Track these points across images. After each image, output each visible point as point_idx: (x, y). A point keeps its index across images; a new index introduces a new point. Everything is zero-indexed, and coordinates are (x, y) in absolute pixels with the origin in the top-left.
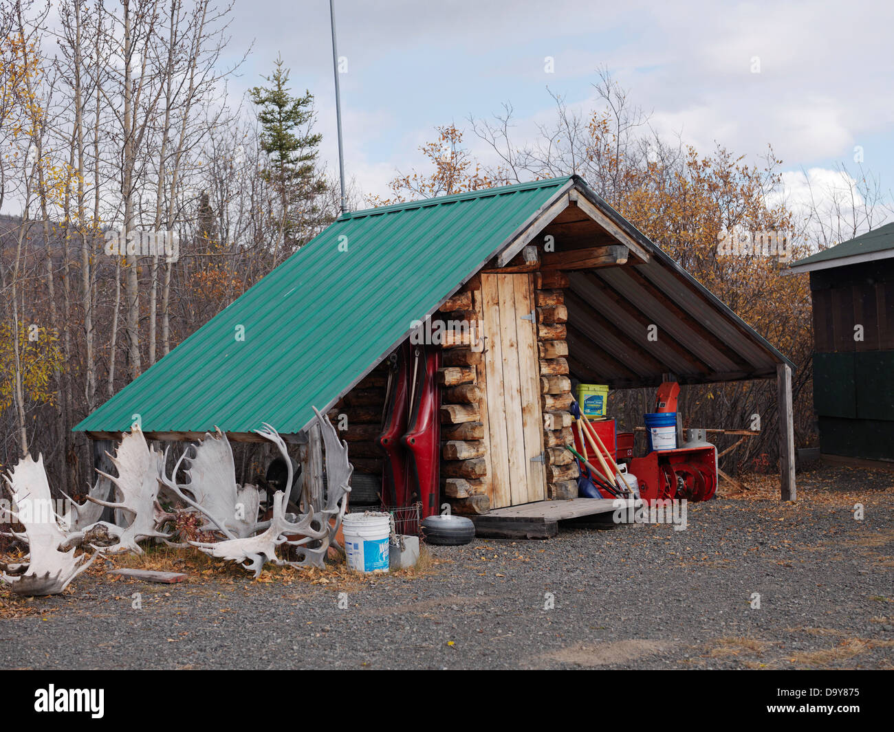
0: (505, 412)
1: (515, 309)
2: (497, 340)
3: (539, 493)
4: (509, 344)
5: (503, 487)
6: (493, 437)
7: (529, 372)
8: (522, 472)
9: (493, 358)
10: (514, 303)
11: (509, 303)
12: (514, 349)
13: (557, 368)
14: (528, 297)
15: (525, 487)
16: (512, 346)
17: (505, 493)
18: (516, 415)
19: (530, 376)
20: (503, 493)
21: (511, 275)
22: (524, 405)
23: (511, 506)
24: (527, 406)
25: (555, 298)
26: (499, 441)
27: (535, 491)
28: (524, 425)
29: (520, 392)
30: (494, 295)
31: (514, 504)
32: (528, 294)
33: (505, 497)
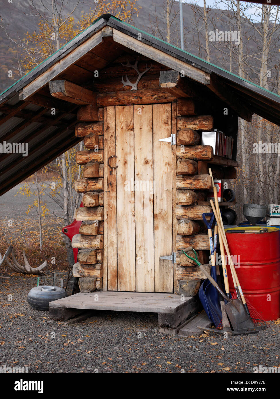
0: (134, 216)
1: (153, 133)
2: (130, 159)
3: (168, 286)
4: (143, 161)
5: (128, 275)
6: (121, 234)
7: (165, 185)
8: (150, 266)
9: (124, 172)
10: (152, 129)
11: (146, 128)
12: (149, 167)
13: (195, 183)
14: (169, 123)
15: (153, 279)
16: (147, 162)
17: (130, 281)
18: (146, 219)
19: (165, 188)
20: (128, 280)
21: (151, 106)
22: (157, 212)
23: (136, 292)
24: (160, 213)
25: (198, 122)
26: (126, 239)
27: (163, 284)
28: (155, 228)
29: (153, 201)
30: (129, 123)
31: (138, 290)
32: (170, 120)
33: (130, 283)
